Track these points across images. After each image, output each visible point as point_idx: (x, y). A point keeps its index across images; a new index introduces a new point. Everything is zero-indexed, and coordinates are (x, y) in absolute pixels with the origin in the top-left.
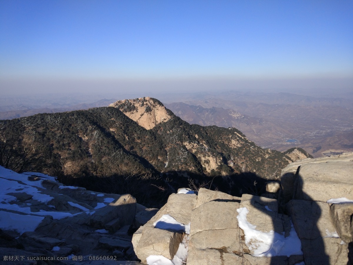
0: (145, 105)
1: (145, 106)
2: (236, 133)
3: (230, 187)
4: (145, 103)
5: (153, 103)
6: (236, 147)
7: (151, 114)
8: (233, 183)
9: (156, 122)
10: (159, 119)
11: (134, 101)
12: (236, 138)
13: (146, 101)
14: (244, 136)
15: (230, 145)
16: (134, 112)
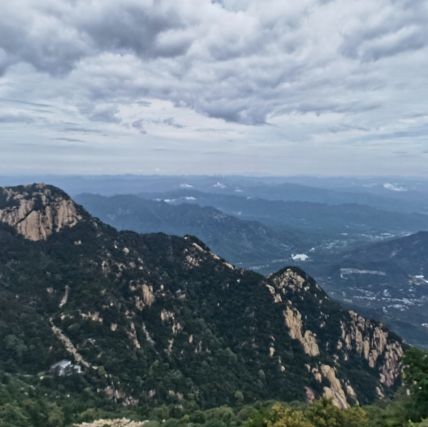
0: (34, 197)
1: (33, 199)
2: (195, 244)
4: (34, 194)
5: (50, 193)
6: (194, 267)
7: (44, 213)
8: (179, 326)
9: (55, 227)
10: (61, 222)
11: (14, 189)
12: (193, 252)
13: (37, 190)
14: (208, 249)
15: (183, 265)
16: (12, 210)
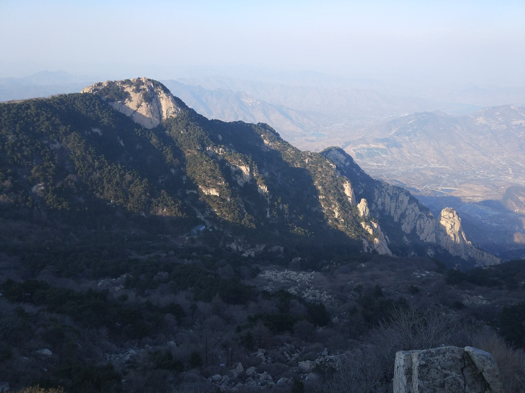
1: (141, 92)
2: (268, 130)
3: (269, 202)
4: (141, 87)
6: (270, 150)
7: (151, 104)
9: (161, 116)
10: (165, 112)
11: (123, 83)
13: (142, 84)
15: (261, 148)
16: (125, 102)
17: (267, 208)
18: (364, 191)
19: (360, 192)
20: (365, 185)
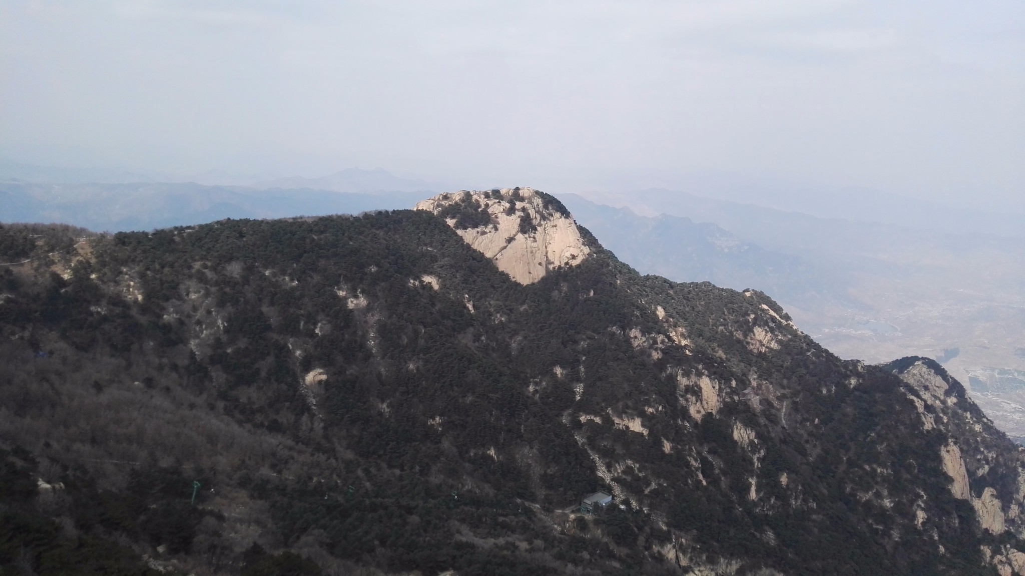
0: (519, 210)
1: (518, 213)
2: (765, 307)
4: (519, 205)
5: (541, 205)
6: (767, 350)
7: (534, 238)
9: (549, 262)
10: (557, 255)
12: (766, 323)
13: (522, 199)
14: (787, 317)
15: (748, 343)
16: (487, 230)
17: (752, 477)
18: (991, 469)
19: (981, 470)
20: (995, 456)
